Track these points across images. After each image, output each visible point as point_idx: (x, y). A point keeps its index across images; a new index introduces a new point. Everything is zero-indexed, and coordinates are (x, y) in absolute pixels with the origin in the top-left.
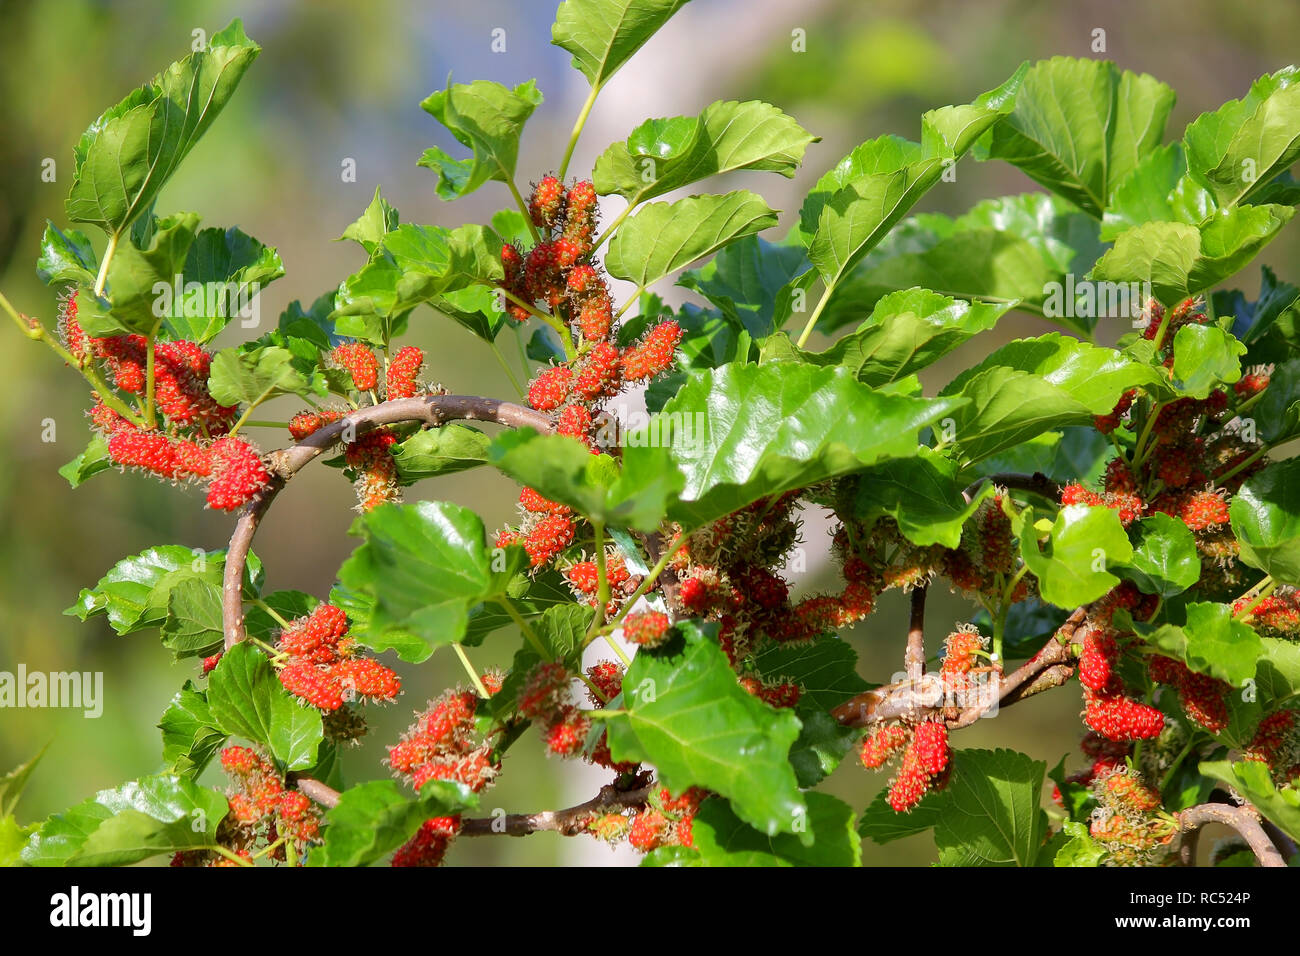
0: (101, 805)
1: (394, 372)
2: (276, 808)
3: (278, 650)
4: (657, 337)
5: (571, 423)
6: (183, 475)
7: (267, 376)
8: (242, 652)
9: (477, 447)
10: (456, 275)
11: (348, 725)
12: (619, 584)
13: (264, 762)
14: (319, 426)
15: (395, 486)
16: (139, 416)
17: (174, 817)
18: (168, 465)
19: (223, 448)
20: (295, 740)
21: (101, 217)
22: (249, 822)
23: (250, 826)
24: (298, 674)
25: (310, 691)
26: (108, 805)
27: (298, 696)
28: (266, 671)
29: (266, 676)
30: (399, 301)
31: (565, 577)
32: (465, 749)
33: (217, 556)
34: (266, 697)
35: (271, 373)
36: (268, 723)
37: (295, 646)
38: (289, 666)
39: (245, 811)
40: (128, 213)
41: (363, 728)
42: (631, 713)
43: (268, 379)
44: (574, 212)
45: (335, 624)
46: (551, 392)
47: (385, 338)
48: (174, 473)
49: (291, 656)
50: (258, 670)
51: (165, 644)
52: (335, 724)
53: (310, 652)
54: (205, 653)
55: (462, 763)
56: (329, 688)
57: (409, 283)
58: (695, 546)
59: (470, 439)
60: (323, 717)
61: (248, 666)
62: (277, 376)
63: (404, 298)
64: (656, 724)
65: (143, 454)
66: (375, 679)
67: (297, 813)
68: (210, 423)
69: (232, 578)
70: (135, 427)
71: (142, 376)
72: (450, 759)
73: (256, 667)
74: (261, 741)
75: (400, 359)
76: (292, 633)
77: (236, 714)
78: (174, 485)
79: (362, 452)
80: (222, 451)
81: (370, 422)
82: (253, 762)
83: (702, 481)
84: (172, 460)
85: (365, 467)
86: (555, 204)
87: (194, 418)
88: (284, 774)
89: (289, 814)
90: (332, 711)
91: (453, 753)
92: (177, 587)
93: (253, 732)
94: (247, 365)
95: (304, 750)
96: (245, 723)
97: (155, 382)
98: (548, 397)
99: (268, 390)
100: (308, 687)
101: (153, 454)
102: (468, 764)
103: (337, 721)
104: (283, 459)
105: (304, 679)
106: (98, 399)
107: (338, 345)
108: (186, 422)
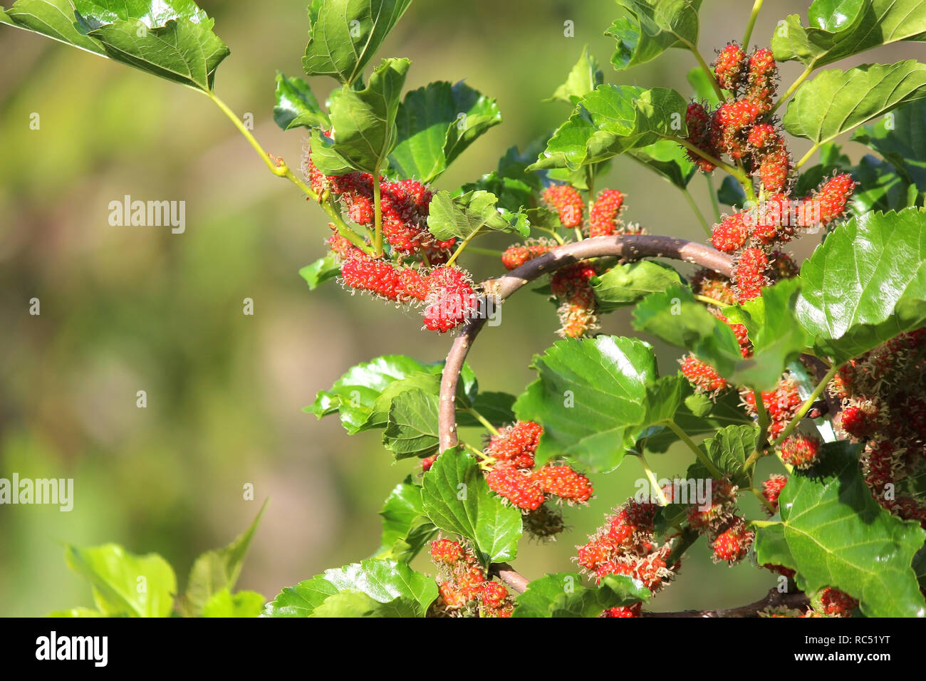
0: (329, 582)
1: (597, 212)
2: (479, 596)
3: (487, 455)
4: (831, 188)
5: (749, 264)
6: (405, 299)
7: (477, 216)
8: (454, 456)
9: (667, 282)
10: (643, 134)
11: (547, 523)
12: (792, 408)
13: (469, 555)
14: (528, 258)
15: (594, 314)
16: (369, 246)
17: (391, 597)
18: (393, 289)
19: (440, 276)
20: (498, 535)
21: (333, 69)
22: (456, 607)
23: (456, 610)
24: (503, 477)
25: (512, 493)
26: (334, 582)
27: (502, 497)
28: (475, 474)
29: (475, 478)
30: (589, 157)
31: (742, 400)
32: (645, 550)
33: (436, 369)
34: (475, 497)
35: (480, 214)
36: (474, 519)
37: (500, 452)
38: (496, 470)
39: (452, 596)
40: (358, 63)
41: (559, 527)
42: (786, 524)
43: (478, 218)
44: (754, 77)
45: (535, 434)
46: (732, 236)
47: (589, 182)
48: (398, 297)
49: (498, 461)
50: (468, 472)
51: (386, 446)
52: (534, 521)
53: (513, 458)
54: (423, 455)
55: (640, 562)
56: (529, 491)
57: (599, 140)
58: (858, 378)
59: (661, 275)
60: (523, 516)
61: (459, 469)
62: (485, 216)
63: (593, 154)
64: (806, 533)
65: (371, 279)
66: (570, 484)
67: (496, 601)
68: (432, 253)
69: (447, 390)
70: (366, 255)
71: (371, 210)
72: (628, 559)
73: (466, 469)
74: (469, 535)
75: (602, 200)
76: (499, 441)
77: (446, 510)
78: (397, 307)
79: (565, 283)
80: (439, 279)
81: (571, 257)
82: (459, 554)
83: (851, 318)
84: (396, 286)
85: (568, 295)
86: (736, 70)
87: (416, 249)
88: (487, 566)
89: (489, 602)
90: (531, 511)
91: (635, 554)
92: (399, 397)
93: (461, 528)
94: (459, 206)
95: (505, 545)
96: (454, 519)
97: (382, 216)
98: (729, 241)
99: (478, 228)
100: (510, 489)
101: (379, 279)
102: (646, 564)
103: (537, 519)
104: (495, 287)
105: (507, 482)
106: (334, 230)
107: (549, 186)
108: (408, 252)
